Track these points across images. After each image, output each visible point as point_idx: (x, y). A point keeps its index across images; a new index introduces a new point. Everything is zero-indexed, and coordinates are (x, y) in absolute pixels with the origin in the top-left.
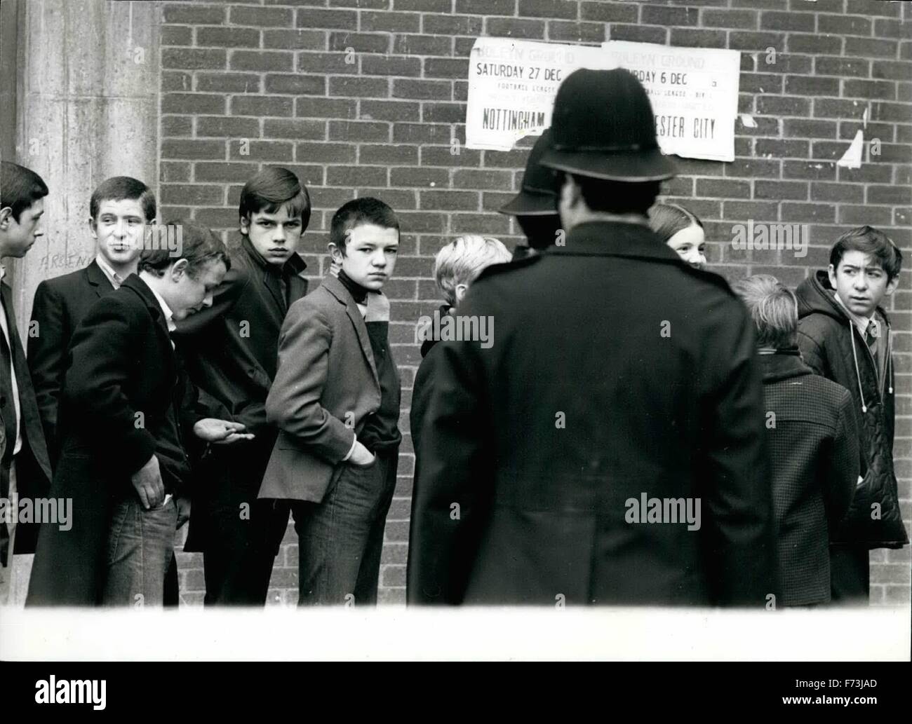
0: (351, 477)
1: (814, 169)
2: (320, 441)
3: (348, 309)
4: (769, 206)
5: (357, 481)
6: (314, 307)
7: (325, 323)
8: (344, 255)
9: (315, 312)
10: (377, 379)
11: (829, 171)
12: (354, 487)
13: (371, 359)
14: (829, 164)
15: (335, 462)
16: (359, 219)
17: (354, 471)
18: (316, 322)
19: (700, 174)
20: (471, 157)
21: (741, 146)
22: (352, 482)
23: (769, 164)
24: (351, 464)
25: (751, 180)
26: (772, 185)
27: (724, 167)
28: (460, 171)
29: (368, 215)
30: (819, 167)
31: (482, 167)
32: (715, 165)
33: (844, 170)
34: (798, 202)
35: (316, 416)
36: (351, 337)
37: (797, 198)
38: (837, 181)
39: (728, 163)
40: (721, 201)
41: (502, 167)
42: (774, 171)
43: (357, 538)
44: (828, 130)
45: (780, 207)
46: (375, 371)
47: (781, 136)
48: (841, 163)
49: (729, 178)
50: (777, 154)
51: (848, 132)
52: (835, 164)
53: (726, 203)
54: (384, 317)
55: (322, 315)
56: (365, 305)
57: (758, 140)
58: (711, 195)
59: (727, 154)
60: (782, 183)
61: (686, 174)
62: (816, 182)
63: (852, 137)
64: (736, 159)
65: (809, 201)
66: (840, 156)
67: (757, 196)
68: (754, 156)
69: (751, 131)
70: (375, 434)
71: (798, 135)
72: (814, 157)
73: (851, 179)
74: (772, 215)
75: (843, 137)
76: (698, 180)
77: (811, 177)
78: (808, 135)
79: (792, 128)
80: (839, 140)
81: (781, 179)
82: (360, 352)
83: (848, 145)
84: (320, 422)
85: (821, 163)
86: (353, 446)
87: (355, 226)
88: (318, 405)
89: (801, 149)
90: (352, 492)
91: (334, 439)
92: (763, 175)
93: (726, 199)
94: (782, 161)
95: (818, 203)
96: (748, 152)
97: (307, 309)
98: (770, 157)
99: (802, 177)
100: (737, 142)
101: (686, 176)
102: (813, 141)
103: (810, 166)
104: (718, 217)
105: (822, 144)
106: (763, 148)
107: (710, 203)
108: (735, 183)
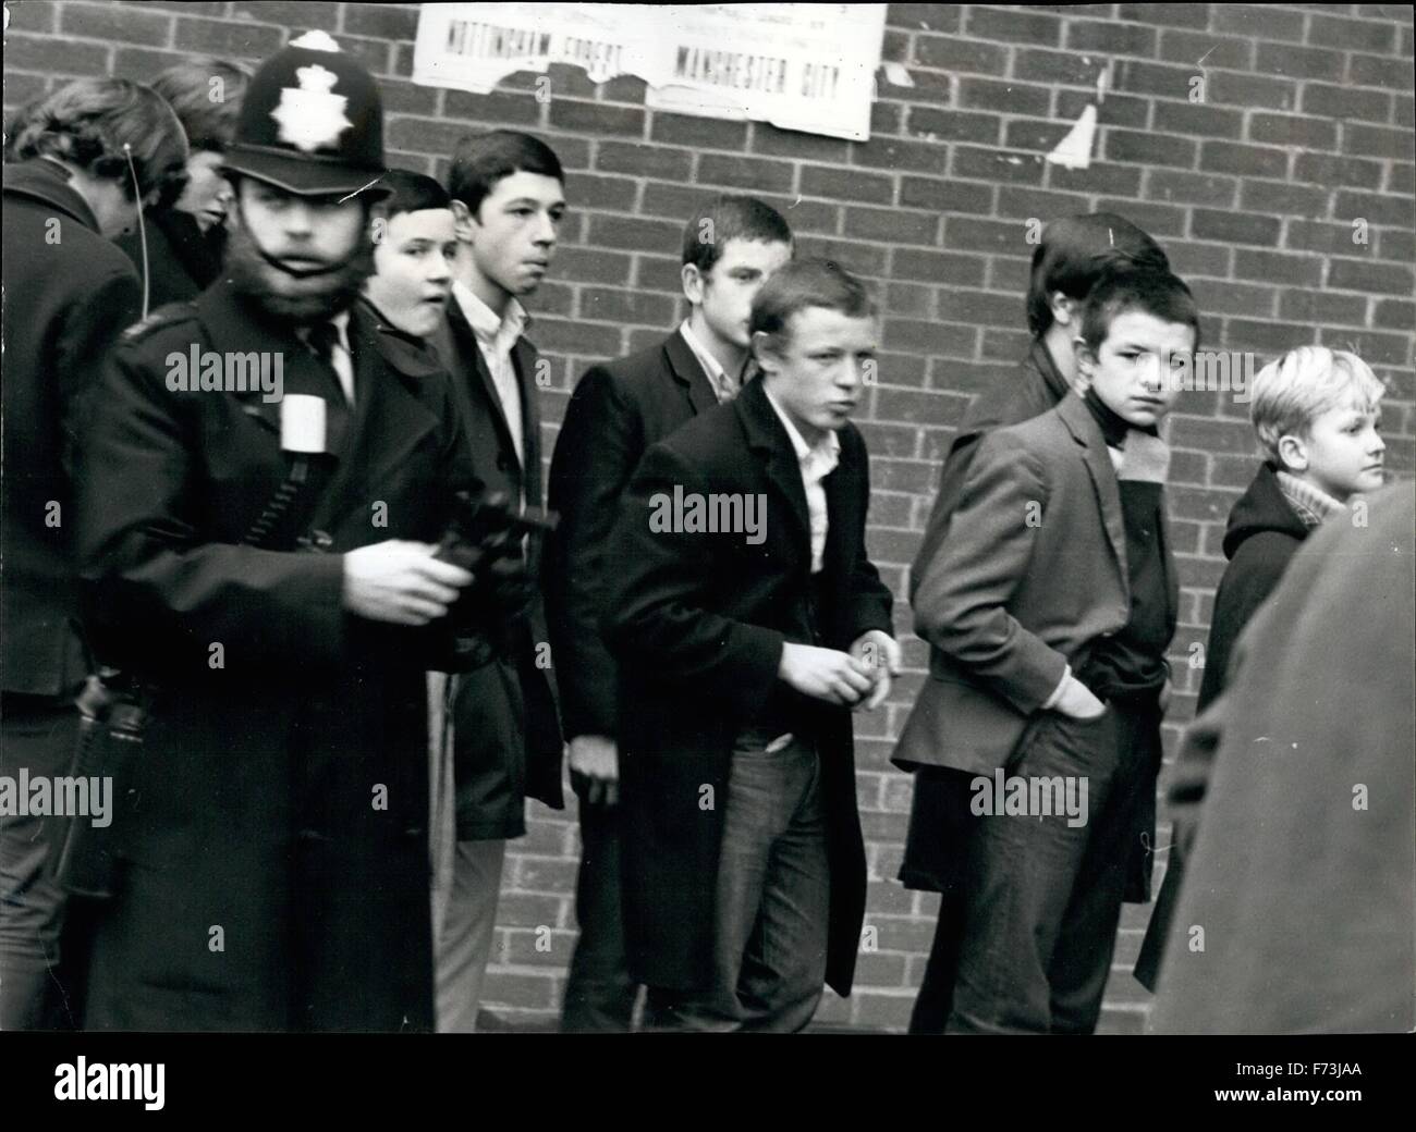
0: (1061, 739)
1: (1007, 165)
2: (1000, 671)
3: (1087, 453)
4: (921, 219)
5: (1069, 746)
6: (1021, 445)
7: (1038, 474)
8: (1096, 361)
9: (1023, 453)
10: (1125, 578)
11: (1033, 170)
12: (1062, 754)
13: (1119, 544)
14: (1032, 157)
15: (1027, 709)
16: (1126, 301)
17: (1065, 728)
18: (1022, 470)
19: (806, 157)
20: (425, 97)
21: (881, 116)
22: (1060, 746)
23: (928, 149)
24: (1057, 715)
25: (896, 175)
26: (931, 185)
27: (850, 151)
28: (402, 121)
29: (1143, 296)
30: (1016, 161)
31: (439, 117)
32: (834, 144)
33: (1059, 171)
34: (974, 217)
35: (994, 627)
36: (1085, 504)
37: (971, 210)
38: (1045, 188)
39: (858, 144)
40: (842, 206)
41: (471, 118)
42: (937, 162)
43: (1065, 843)
44: (1037, 102)
45: (942, 224)
46: (1123, 564)
47: (953, 106)
48: (1054, 157)
49: (858, 168)
50: (944, 133)
51: (1070, 107)
52: (1043, 158)
53: (850, 210)
54: (1156, 476)
55: (1033, 459)
56: (1121, 450)
57: (914, 109)
58: (825, 194)
59: (857, 127)
60: (949, 184)
61: (785, 155)
62: (1010, 185)
63: (1077, 116)
64: (872, 138)
65: (993, 217)
66: (1052, 145)
67: (903, 202)
68: (903, 135)
69: (902, 92)
70: (1110, 669)
71: (986, 105)
72: (1009, 144)
73: (1070, 186)
74: (927, 235)
75: (1061, 114)
76: (806, 169)
77: (1002, 178)
78: (1001, 107)
79: (972, 92)
80: (1052, 119)
81: (948, 176)
82: (1099, 528)
83: (1069, 129)
84: (1002, 639)
85: (1020, 156)
86: (1062, 684)
87: (1119, 312)
88: (1001, 610)
89: (986, 128)
90: (1058, 763)
91: (1023, 670)
92: (916, 168)
93: (850, 203)
94: (952, 146)
95: (1009, 221)
96: (893, 126)
97: (1010, 448)
98: (931, 139)
99: (984, 175)
100: (876, 108)
101: (783, 160)
102: (1008, 117)
103: (1000, 159)
104: (833, 231)
105: (1022, 123)
106: (919, 122)
107: (822, 207)
108: (867, 177)
